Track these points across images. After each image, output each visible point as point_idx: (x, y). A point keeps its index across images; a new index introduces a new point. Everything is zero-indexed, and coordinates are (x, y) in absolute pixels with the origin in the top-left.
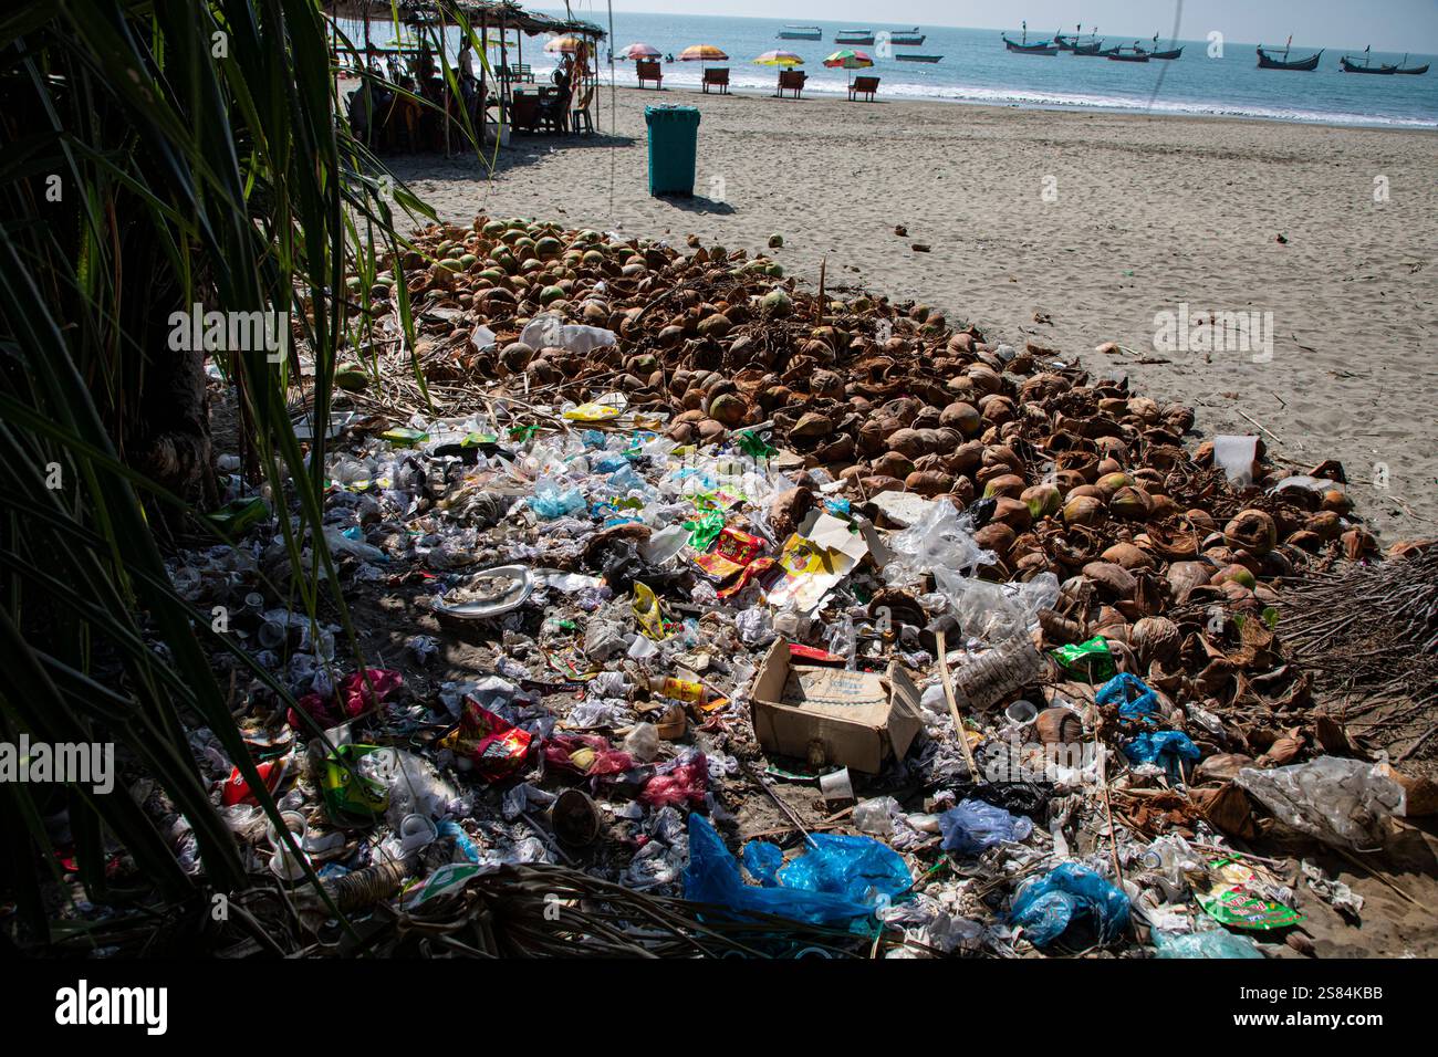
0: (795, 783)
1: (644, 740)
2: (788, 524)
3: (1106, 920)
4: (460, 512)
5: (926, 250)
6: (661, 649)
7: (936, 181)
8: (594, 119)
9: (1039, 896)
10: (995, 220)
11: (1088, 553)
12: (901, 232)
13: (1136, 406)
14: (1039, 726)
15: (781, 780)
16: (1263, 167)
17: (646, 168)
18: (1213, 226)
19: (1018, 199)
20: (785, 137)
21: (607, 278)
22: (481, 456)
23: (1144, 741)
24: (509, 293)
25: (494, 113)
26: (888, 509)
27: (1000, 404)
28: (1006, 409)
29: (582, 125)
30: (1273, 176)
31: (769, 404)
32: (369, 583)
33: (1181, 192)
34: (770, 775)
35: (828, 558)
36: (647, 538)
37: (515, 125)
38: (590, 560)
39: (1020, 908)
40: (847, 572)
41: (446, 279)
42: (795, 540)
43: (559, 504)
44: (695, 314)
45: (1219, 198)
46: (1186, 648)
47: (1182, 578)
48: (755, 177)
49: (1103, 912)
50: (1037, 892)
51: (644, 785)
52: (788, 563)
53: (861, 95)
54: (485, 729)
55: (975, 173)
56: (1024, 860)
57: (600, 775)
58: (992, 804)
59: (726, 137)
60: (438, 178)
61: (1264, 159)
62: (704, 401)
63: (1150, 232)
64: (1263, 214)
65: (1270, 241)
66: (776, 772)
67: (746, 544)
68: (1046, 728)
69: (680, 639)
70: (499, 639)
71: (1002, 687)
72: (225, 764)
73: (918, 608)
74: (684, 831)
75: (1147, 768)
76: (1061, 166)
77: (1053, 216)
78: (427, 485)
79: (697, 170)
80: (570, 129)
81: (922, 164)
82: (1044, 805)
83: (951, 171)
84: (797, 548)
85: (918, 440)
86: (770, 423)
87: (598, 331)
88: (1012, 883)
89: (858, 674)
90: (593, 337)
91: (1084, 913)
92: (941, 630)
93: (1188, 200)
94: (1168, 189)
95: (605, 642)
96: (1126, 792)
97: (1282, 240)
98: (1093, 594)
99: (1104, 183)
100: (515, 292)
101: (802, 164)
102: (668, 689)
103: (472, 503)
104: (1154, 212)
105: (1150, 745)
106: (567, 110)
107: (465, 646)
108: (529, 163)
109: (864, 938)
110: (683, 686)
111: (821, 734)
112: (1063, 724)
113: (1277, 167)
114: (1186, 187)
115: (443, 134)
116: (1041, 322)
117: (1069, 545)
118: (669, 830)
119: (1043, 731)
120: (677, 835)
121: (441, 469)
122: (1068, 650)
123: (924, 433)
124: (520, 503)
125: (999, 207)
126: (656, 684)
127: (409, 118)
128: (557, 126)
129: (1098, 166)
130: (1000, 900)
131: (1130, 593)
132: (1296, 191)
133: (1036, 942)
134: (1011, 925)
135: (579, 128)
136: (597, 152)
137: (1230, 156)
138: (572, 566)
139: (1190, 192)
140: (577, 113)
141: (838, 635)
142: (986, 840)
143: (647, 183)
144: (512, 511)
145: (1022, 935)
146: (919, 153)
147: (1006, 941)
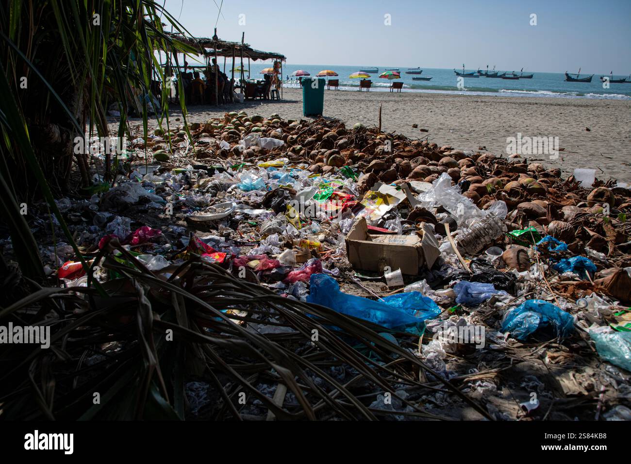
0: (371, 280)
1: (287, 258)
2: (366, 187)
3: (560, 327)
4: (204, 189)
5: (427, 131)
6: (300, 232)
7: (429, 113)
8: (280, 94)
9: (518, 315)
10: (457, 124)
11: (520, 199)
12: (415, 126)
13: (532, 167)
14: (504, 258)
15: (363, 280)
16: (575, 108)
17: (302, 109)
18: (556, 126)
19: (467, 118)
20: (362, 100)
21: (281, 127)
22: (217, 172)
23: (564, 262)
24: (237, 132)
25: (238, 91)
26: (415, 187)
27: (467, 161)
28: (470, 163)
29: (275, 95)
30: (580, 111)
31: (355, 159)
32: (155, 209)
33: (540, 116)
34: (357, 277)
35: (386, 199)
36: (295, 194)
37: (246, 96)
38: (266, 204)
39: (506, 323)
40: (396, 205)
41: (210, 129)
42: (369, 194)
43: (252, 185)
44: (321, 133)
45: (557, 118)
46: (578, 234)
47: (570, 212)
48: (350, 112)
49: (558, 323)
50: (516, 314)
51: (287, 274)
52: (365, 203)
53: (395, 90)
54: (202, 251)
55: (447, 110)
56: (507, 301)
57: (263, 271)
58: (482, 282)
59: (337, 101)
60: (212, 111)
61: (575, 106)
62: (325, 160)
63: (527, 128)
64: (578, 123)
65: (582, 130)
66: (360, 276)
67: (344, 197)
68: (509, 256)
69: (310, 229)
70: (217, 229)
71: (483, 240)
72: (61, 263)
73: (434, 218)
74: (307, 292)
75: (568, 273)
76: (484, 108)
77: (483, 123)
78: (189, 180)
79: (324, 110)
80: (270, 98)
81: (423, 108)
82: (514, 285)
83: (437, 110)
84: (370, 196)
85: (428, 169)
86: (357, 165)
87: (276, 140)
88: (500, 313)
89: (403, 236)
90: (274, 143)
91: (547, 324)
92: (447, 222)
93: (543, 119)
94: (533, 115)
95: (271, 227)
96: (559, 283)
97: (588, 130)
98: (524, 216)
99: (505, 114)
100: (240, 132)
101: (371, 108)
102: (302, 244)
103: (210, 184)
104: (528, 122)
105: (569, 263)
106: (269, 90)
107: (198, 232)
108: (252, 107)
109: (414, 335)
110: (310, 243)
111: (385, 255)
112: (518, 256)
113: (581, 109)
114: (541, 114)
115: (215, 96)
116: (482, 149)
117: (509, 196)
118: (300, 292)
119: (507, 258)
120: (304, 294)
121: (196, 174)
122: (515, 232)
123: (431, 167)
124: (233, 186)
125: (458, 120)
126: (295, 242)
127: (201, 89)
128: (265, 96)
129: (502, 108)
130: (494, 323)
131: (544, 214)
132: (591, 116)
133: (519, 338)
134: (503, 332)
135: (274, 97)
136: (282, 105)
137: (559, 105)
138: (257, 206)
139: (543, 116)
140: (273, 91)
141: (392, 225)
142: (483, 296)
143: (303, 113)
144: (230, 190)
145: (510, 336)
146: (421, 105)
147: (501, 338)
